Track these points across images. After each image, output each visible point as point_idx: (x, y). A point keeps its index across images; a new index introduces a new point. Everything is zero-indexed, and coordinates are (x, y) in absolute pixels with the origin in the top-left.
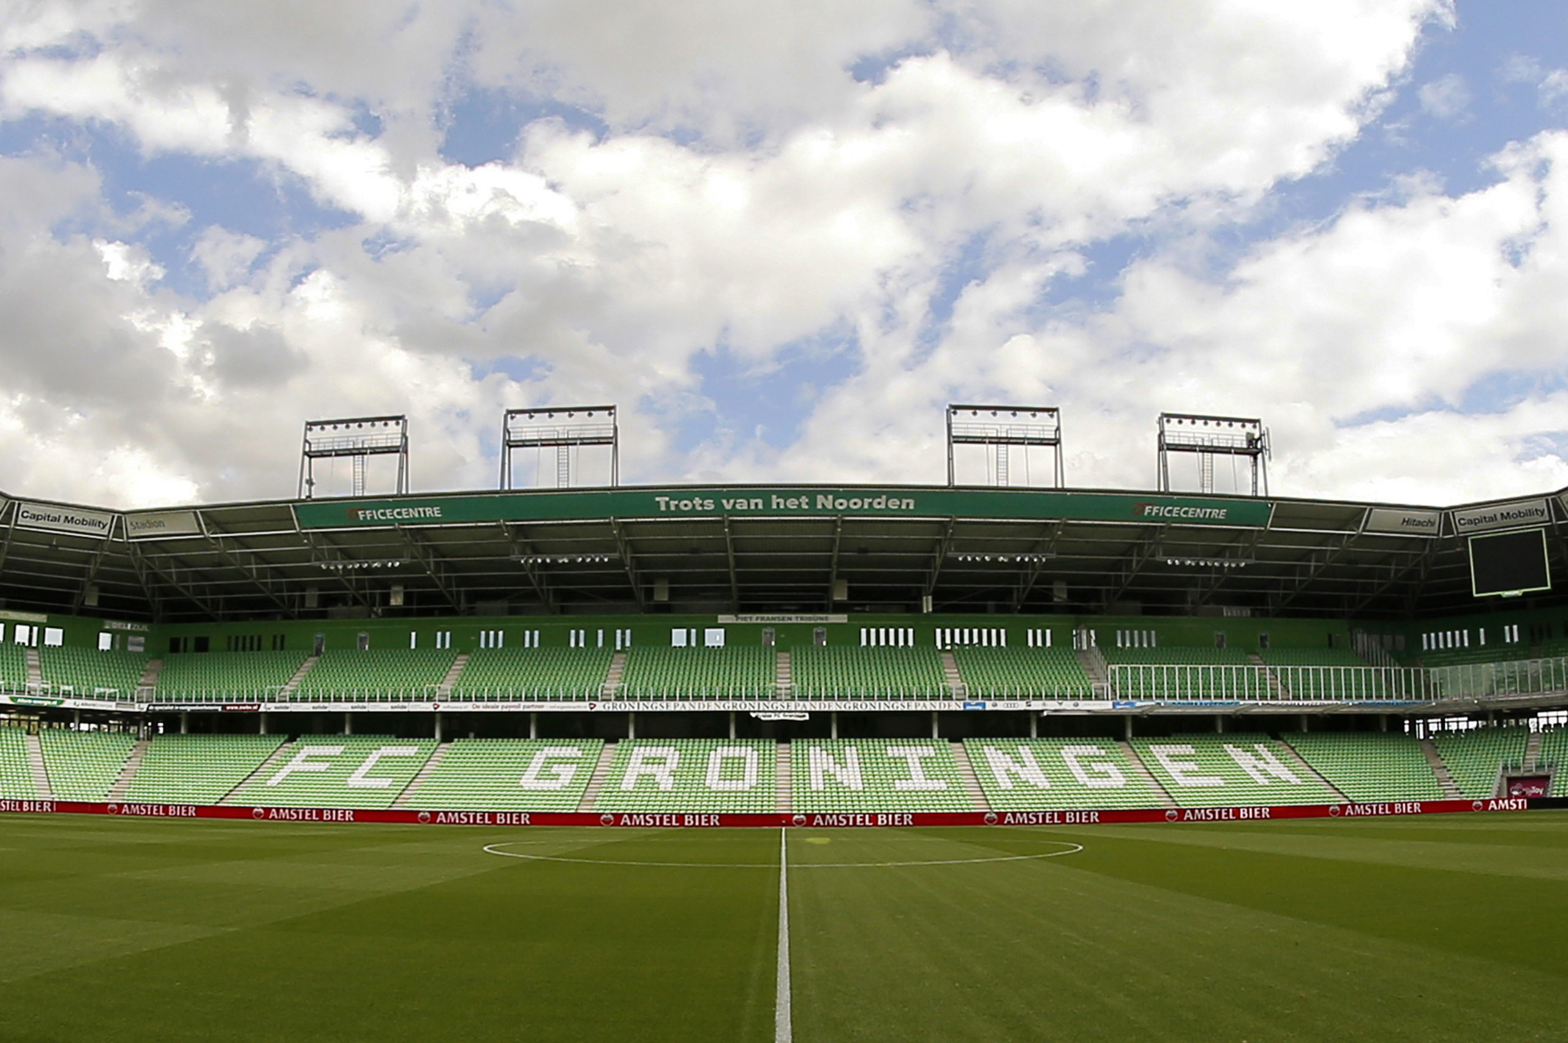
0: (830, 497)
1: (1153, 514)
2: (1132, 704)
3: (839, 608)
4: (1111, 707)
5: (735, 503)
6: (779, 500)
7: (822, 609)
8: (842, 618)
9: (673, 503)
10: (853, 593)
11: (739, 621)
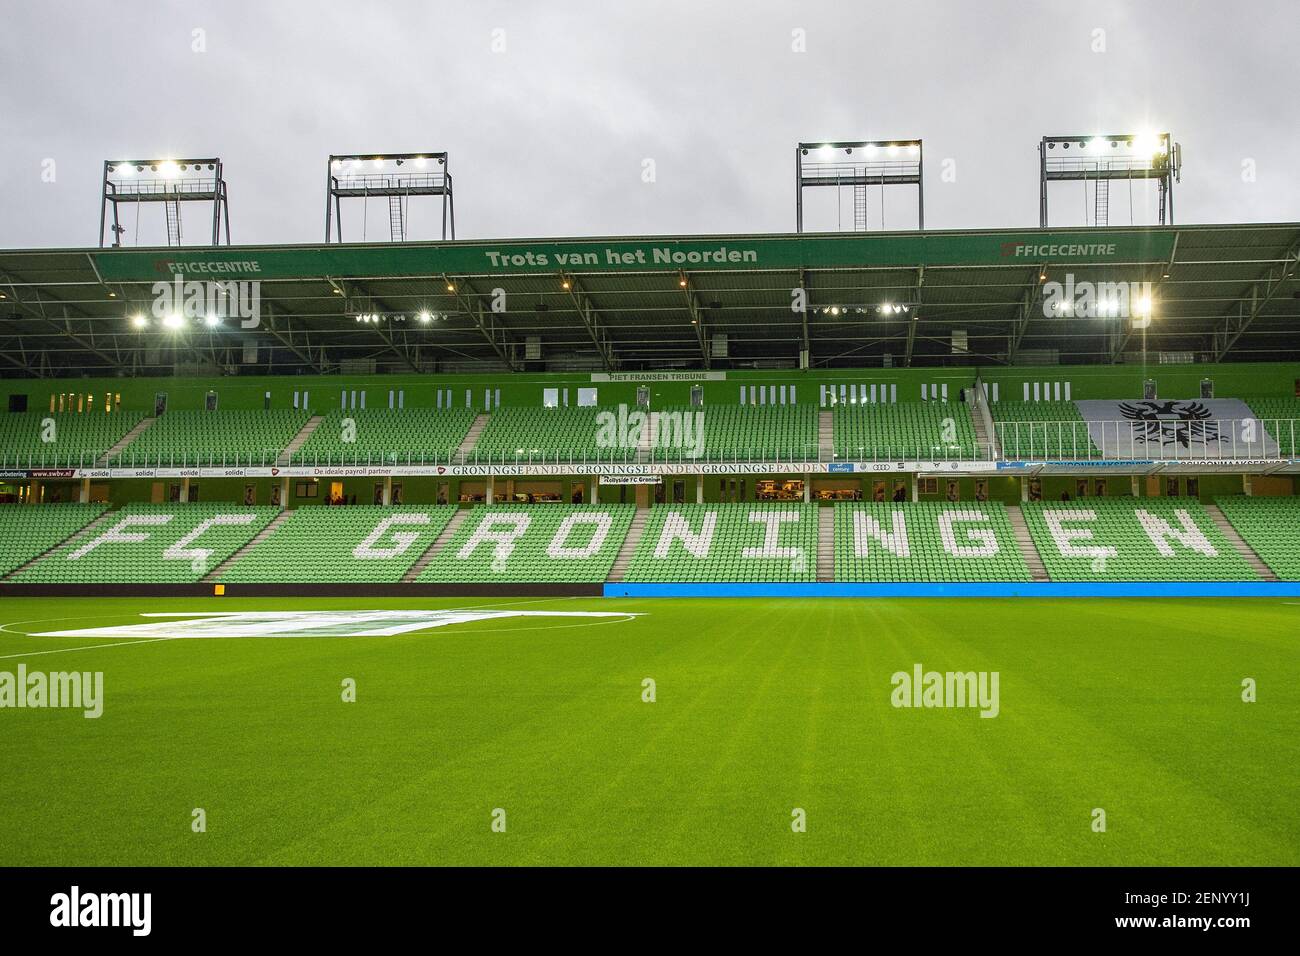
0: (667, 251)
1: (1026, 254)
2: (1022, 464)
3: (717, 365)
4: (995, 468)
5: (569, 258)
6: (613, 255)
7: (697, 366)
8: (720, 376)
9: (505, 259)
10: (733, 349)
11: (613, 380)
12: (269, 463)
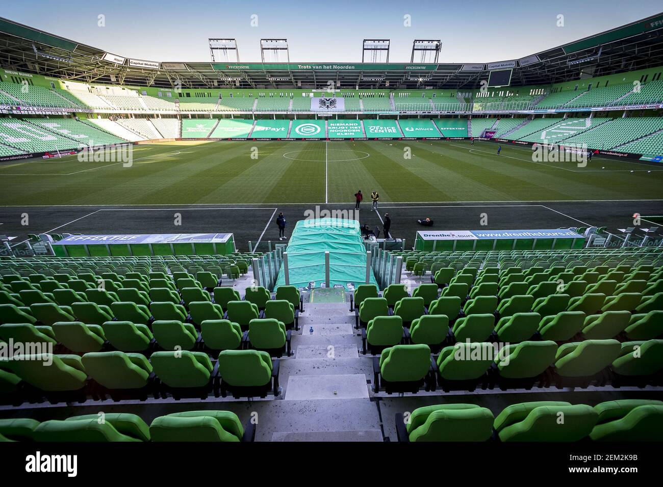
0: (336, 66)
1: (408, 68)
5: (316, 67)
6: (325, 67)
8: (339, 91)
9: (302, 67)
11: (317, 91)
12: (251, 111)
